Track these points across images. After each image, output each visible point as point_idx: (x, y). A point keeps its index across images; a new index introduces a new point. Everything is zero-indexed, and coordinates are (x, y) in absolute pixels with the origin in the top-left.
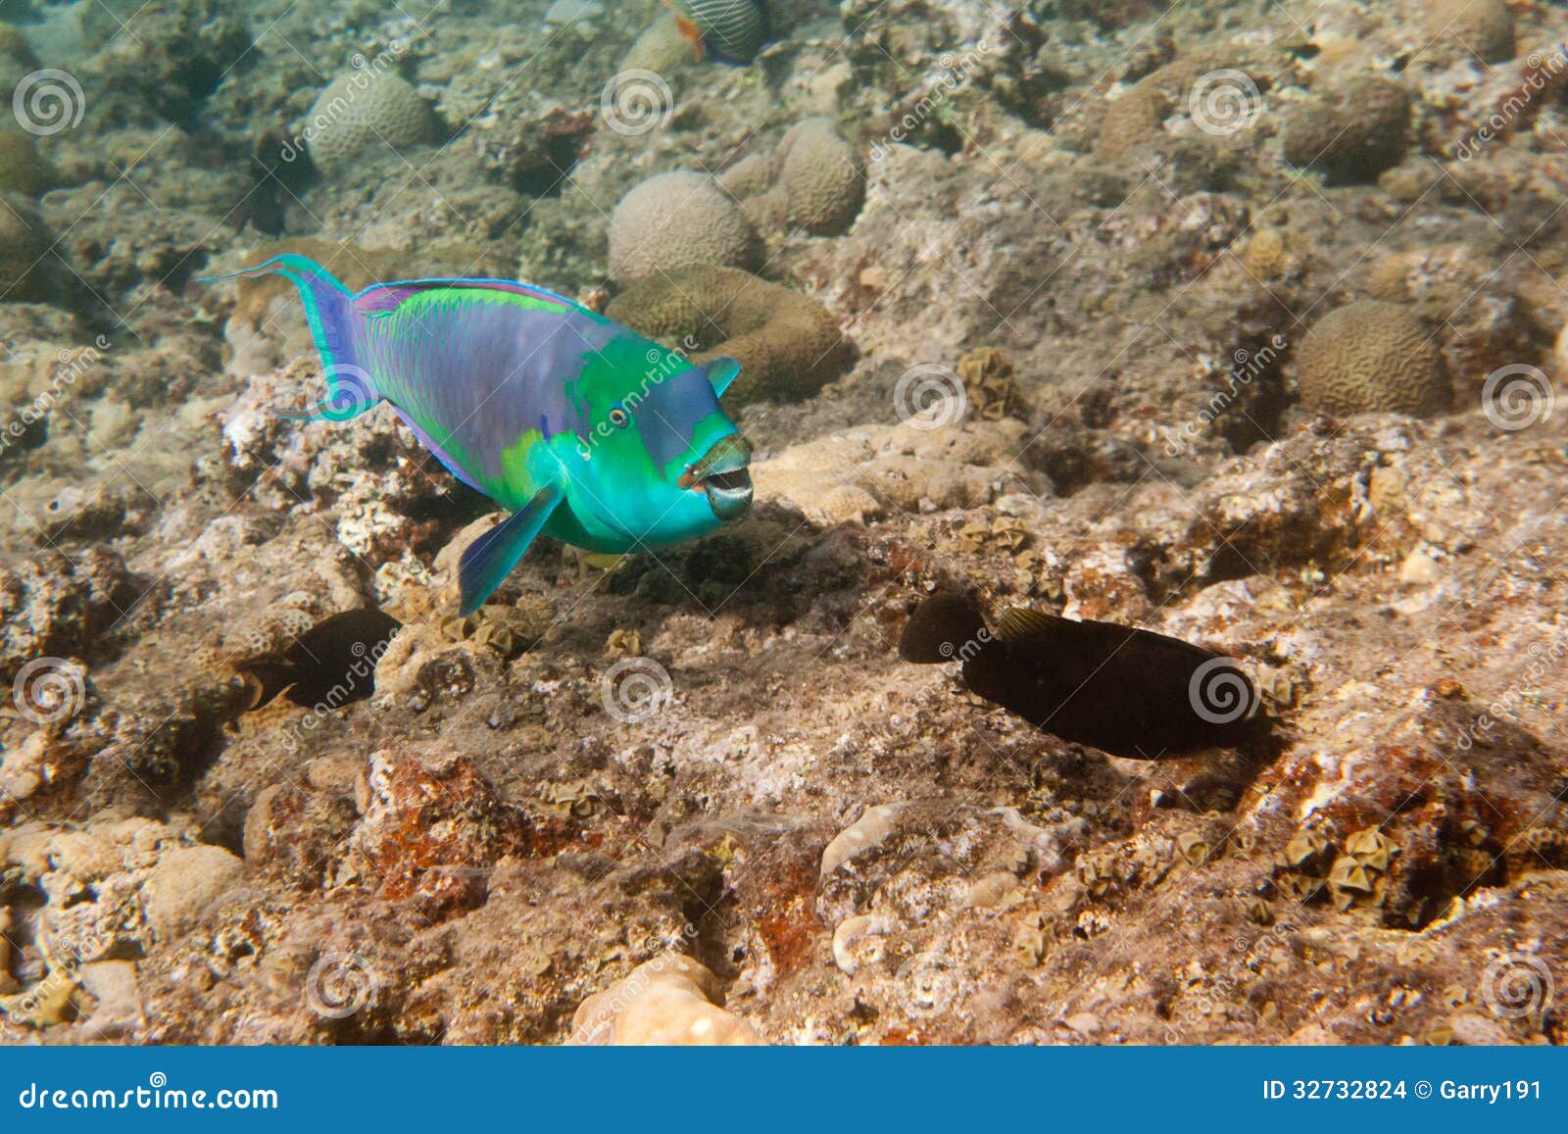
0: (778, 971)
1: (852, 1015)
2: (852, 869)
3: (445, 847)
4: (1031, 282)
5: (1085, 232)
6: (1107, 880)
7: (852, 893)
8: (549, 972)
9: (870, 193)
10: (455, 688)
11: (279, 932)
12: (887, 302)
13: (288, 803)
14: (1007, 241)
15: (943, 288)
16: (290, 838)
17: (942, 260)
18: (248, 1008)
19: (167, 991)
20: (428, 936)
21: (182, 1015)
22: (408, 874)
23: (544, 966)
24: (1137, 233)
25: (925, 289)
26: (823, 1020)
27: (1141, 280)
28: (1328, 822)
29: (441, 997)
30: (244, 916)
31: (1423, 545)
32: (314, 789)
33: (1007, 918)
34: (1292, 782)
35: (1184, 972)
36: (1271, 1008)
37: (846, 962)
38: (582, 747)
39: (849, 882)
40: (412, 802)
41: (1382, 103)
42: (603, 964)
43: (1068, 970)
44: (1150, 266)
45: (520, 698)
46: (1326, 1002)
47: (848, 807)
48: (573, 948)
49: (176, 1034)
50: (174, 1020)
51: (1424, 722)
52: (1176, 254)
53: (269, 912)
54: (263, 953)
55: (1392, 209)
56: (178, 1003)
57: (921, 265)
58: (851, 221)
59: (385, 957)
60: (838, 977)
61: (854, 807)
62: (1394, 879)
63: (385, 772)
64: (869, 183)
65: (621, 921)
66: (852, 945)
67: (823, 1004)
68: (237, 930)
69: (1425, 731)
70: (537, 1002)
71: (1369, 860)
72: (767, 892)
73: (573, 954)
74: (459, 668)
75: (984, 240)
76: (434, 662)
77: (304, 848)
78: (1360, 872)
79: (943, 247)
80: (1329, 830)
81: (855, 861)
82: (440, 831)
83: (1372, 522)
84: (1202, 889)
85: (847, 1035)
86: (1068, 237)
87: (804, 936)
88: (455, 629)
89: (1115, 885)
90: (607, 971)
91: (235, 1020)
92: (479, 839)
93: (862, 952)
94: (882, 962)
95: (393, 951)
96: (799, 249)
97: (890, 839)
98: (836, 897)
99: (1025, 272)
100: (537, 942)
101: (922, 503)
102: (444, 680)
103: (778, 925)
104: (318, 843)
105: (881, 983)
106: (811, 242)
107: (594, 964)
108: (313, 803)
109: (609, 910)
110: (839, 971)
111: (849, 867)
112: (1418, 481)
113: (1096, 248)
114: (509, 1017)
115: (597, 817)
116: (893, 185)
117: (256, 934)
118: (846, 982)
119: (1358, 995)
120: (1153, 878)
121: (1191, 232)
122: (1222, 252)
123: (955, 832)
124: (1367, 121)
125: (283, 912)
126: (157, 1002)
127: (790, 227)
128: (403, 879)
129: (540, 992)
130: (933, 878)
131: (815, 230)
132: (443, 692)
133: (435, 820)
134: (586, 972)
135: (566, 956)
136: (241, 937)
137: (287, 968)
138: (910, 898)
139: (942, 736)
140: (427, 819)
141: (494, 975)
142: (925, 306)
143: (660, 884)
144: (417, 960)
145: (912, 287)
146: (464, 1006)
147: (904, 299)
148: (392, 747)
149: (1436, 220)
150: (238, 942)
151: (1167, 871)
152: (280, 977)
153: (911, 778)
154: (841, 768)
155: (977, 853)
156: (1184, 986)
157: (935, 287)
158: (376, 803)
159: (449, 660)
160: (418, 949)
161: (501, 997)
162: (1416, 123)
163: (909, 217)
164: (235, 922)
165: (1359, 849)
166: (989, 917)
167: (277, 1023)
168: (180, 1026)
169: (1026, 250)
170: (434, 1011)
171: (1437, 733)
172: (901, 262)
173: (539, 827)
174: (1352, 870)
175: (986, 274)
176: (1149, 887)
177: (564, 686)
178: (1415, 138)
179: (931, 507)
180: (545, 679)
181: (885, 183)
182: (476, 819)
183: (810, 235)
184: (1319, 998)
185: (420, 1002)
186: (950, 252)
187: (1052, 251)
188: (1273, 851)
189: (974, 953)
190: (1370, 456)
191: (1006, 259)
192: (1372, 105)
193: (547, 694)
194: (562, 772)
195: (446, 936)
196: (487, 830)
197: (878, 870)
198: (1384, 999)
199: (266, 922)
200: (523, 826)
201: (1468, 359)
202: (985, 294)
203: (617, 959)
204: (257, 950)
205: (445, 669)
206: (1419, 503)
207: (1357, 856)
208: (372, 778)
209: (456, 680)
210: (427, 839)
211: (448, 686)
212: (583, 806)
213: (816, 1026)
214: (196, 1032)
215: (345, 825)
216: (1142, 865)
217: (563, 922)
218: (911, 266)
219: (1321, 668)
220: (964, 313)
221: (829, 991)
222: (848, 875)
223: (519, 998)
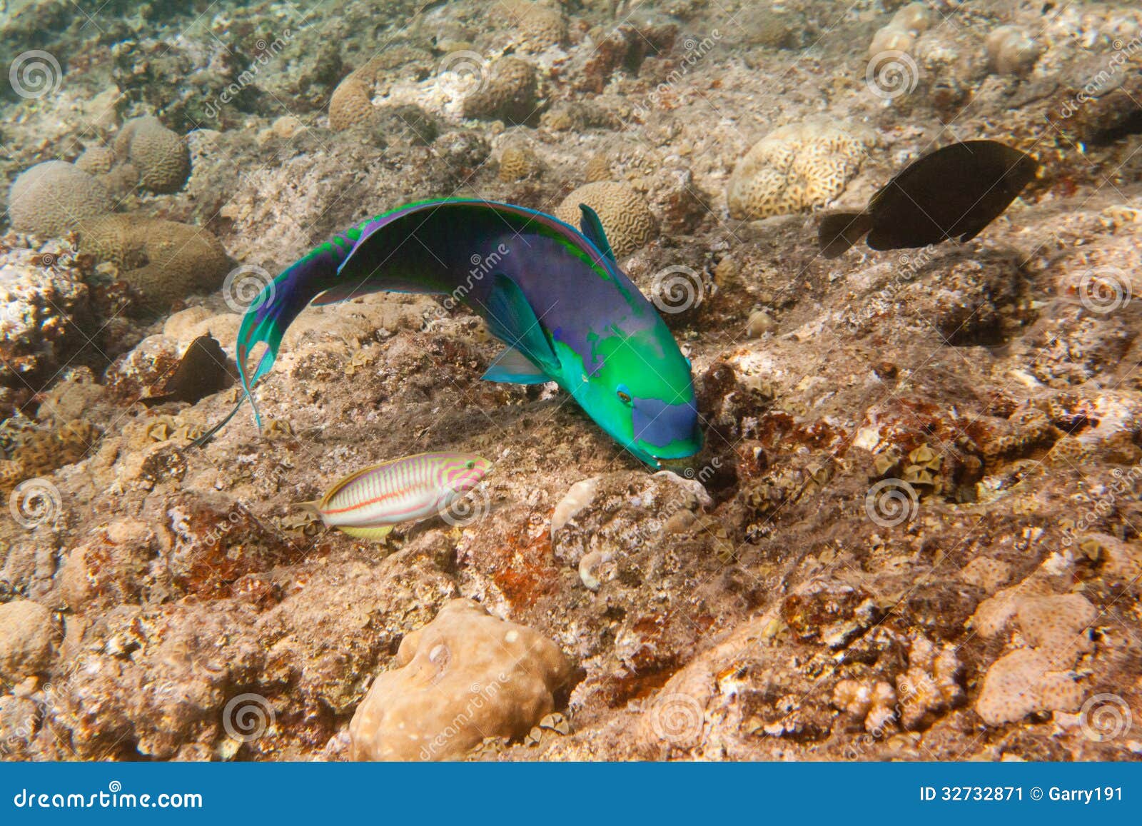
0: (512, 604)
1: (604, 616)
2: (575, 524)
3: (240, 564)
4: (347, 200)
5: (378, 165)
6: (768, 501)
7: (579, 539)
8: (369, 626)
9: (194, 162)
10: (174, 470)
11: (157, 631)
12: (241, 227)
13: (98, 556)
14: (325, 176)
15: (282, 212)
16: (108, 578)
17: (280, 193)
18: (161, 680)
19: (90, 681)
20: (268, 616)
21: (110, 694)
22: (217, 585)
23: (366, 621)
24: (414, 161)
25: (269, 215)
26: (584, 622)
27: (436, 188)
28: (894, 446)
29: (289, 655)
30: (131, 623)
31: (758, 305)
32: (115, 544)
33: (702, 536)
34: (813, 438)
35: (869, 541)
36: (941, 554)
37: (592, 582)
38: (296, 492)
39: (576, 532)
40: (212, 536)
41: (520, 74)
42: (407, 614)
43: (769, 558)
44: (439, 178)
45: (232, 468)
46: (977, 544)
47: (530, 493)
48: (382, 607)
49: (108, 708)
50: (104, 698)
51: (912, 382)
52: (452, 170)
53: (146, 618)
54: (147, 647)
55: (556, 135)
56: (104, 687)
57: (263, 200)
58: (184, 181)
59: (246, 634)
60: (585, 594)
61: (535, 493)
62: (945, 475)
63: (185, 520)
64: (192, 155)
65: (408, 585)
66: (594, 571)
67: (582, 613)
68: (127, 633)
69: (913, 387)
70: (365, 645)
71: (929, 465)
72: (496, 554)
73: (383, 611)
74: (175, 456)
75: (308, 177)
76: (156, 456)
77: (123, 583)
78: (925, 473)
79: (278, 186)
80: (896, 452)
81: (576, 519)
82: (234, 553)
83: (719, 295)
84: (835, 496)
85: (603, 629)
86: (367, 170)
87: (530, 578)
88: (159, 433)
89: (773, 504)
90: (409, 618)
91: (153, 690)
92: (259, 556)
93: (601, 574)
94: (617, 578)
95: (248, 628)
96: (149, 204)
97: (596, 501)
98: (570, 543)
99: (342, 196)
100: (356, 607)
101: (380, 332)
102: (165, 466)
103: (508, 574)
104: (131, 578)
105: (622, 592)
106: (157, 198)
107: (400, 614)
108: (117, 554)
109: (398, 579)
110: (585, 589)
111: (572, 523)
112: (748, 265)
113: (387, 175)
114: (350, 658)
115: (320, 535)
116: (209, 155)
117: (141, 634)
118: (592, 597)
119: (999, 535)
120: (794, 495)
121: (459, 155)
122: (480, 166)
123: (641, 490)
124: (514, 86)
125: (154, 617)
126: (86, 689)
127: (140, 191)
128: (214, 589)
129: (365, 639)
130: (637, 520)
131: (157, 191)
132: (165, 475)
133: (229, 546)
134: (393, 622)
135: (379, 613)
136: (131, 638)
137: (183, 651)
138: (625, 535)
139: (572, 442)
140: (224, 546)
141: (329, 633)
142: (270, 226)
143: (425, 558)
144: (266, 633)
145: (259, 215)
146: (311, 657)
147: (254, 223)
148: (185, 503)
149: (591, 137)
150: (129, 642)
151: (803, 490)
152: (177, 657)
153: (563, 470)
154: (514, 470)
155: (659, 502)
156: (871, 550)
157: (277, 213)
158: (179, 543)
159: (166, 453)
160: (265, 626)
161: (340, 646)
162: (540, 86)
163: (247, 170)
164: (125, 628)
165: (921, 459)
166: (685, 539)
167: (183, 688)
168: (110, 701)
169: (340, 181)
170: (285, 665)
171: (922, 387)
172: (248, 199)
173: (290, 544)
174: (919, 473)
175: (316, 198)
176: (793, 502)
177: (261, 456)
178: (541, 95)
179: (387, 334)
180: (247, 454)
181: (203, 155)
182: (255, 543)
183: (155, 195)
184: (971, 542)
185: (274, 661)
186: (285, 189)
187: (356, 180)
188: (864, 469)
189: (685, 562)
190: (709, 255)
191: (328, 188)
192: (514, 75)
193: (250, 463)
194: (286, 509)
195: (280, 615)
196: (263, 550)
197: (592, 523)
198: (1020, 535)
199: (146, 625)
200: (280, 545)
201: (669, 211)
202: (319, 212)
203: (416, 609)
204: (143, 645)
205: (165, 459)
206: (752, 280)
207: (918, 463)
208: (175, 526)
209: (175, 465)
210: (227, 560)
211: (169, 470)
212: (310, 529)
213: (579, 627)
214: (121, 704)
215: (145, 565)
216: (786, 489)
217: (371, 591)
218: (256, 201)
219: (779, 373)
220: (303, 227)
221: (581, 604)
222: (574, 528)
223: (353, 645)
